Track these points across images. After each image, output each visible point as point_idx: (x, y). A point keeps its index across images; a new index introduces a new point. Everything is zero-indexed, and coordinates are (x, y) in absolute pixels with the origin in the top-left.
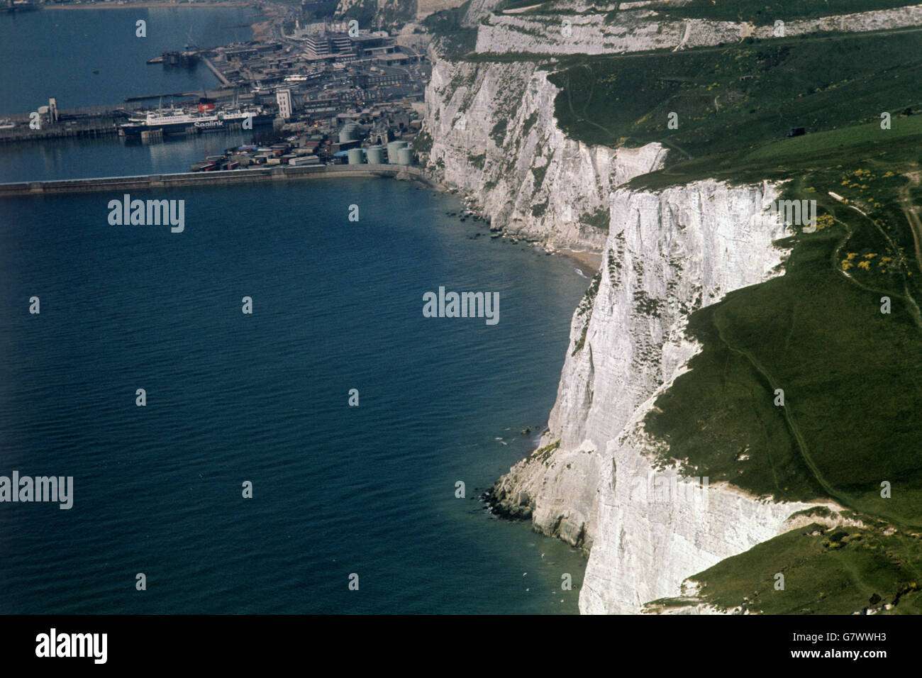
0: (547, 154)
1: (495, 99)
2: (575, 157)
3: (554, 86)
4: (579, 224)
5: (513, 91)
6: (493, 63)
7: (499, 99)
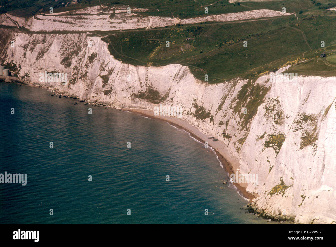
0: (107, 70)
1: (61, 49)
2: (127, 71)
3: (105, 43)
4: (131, 98)
5: (69, 46)
6: (58, 34)
7: (63, 49)
